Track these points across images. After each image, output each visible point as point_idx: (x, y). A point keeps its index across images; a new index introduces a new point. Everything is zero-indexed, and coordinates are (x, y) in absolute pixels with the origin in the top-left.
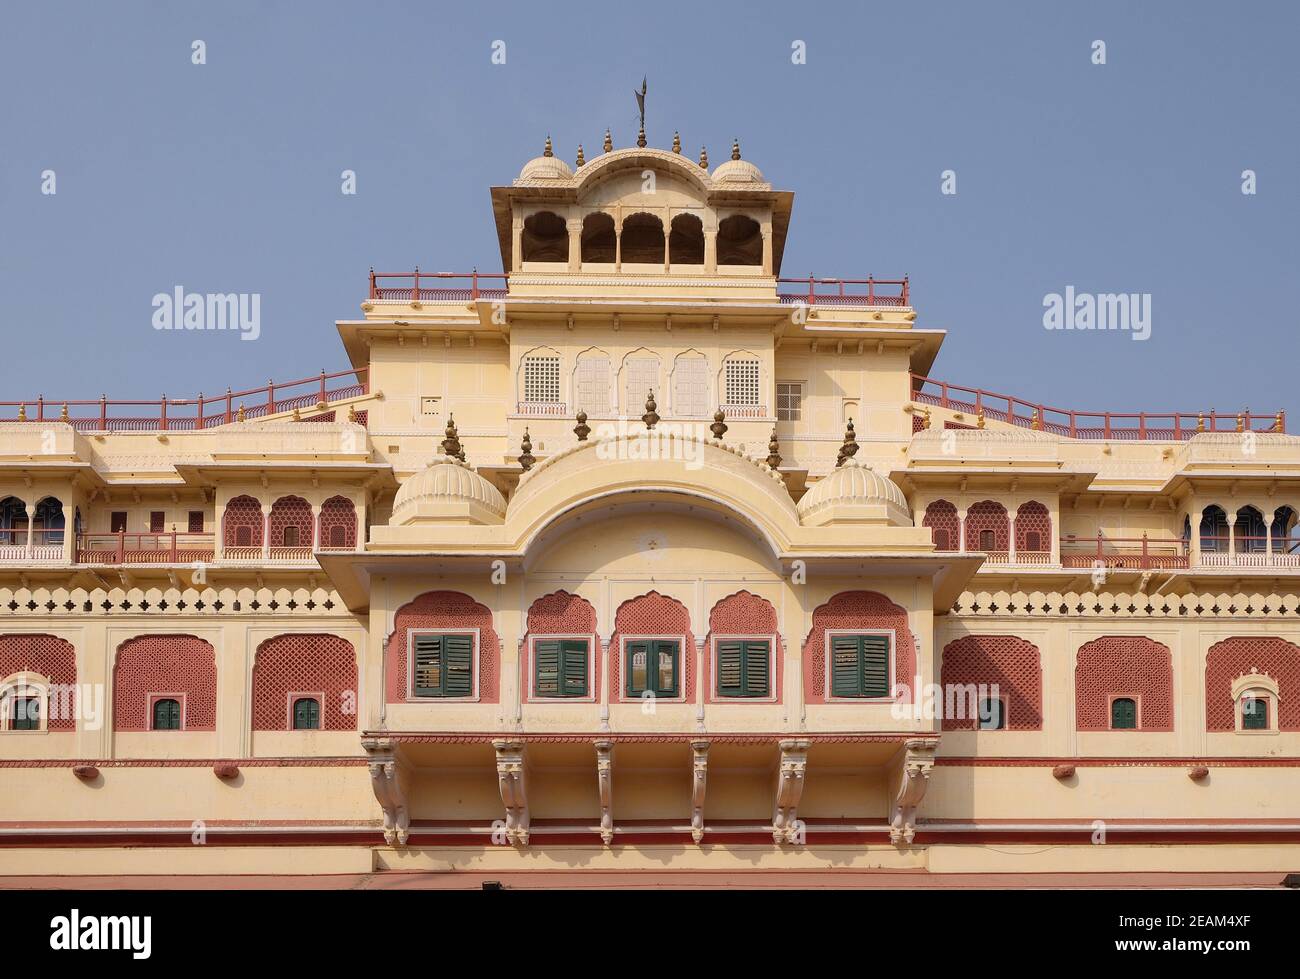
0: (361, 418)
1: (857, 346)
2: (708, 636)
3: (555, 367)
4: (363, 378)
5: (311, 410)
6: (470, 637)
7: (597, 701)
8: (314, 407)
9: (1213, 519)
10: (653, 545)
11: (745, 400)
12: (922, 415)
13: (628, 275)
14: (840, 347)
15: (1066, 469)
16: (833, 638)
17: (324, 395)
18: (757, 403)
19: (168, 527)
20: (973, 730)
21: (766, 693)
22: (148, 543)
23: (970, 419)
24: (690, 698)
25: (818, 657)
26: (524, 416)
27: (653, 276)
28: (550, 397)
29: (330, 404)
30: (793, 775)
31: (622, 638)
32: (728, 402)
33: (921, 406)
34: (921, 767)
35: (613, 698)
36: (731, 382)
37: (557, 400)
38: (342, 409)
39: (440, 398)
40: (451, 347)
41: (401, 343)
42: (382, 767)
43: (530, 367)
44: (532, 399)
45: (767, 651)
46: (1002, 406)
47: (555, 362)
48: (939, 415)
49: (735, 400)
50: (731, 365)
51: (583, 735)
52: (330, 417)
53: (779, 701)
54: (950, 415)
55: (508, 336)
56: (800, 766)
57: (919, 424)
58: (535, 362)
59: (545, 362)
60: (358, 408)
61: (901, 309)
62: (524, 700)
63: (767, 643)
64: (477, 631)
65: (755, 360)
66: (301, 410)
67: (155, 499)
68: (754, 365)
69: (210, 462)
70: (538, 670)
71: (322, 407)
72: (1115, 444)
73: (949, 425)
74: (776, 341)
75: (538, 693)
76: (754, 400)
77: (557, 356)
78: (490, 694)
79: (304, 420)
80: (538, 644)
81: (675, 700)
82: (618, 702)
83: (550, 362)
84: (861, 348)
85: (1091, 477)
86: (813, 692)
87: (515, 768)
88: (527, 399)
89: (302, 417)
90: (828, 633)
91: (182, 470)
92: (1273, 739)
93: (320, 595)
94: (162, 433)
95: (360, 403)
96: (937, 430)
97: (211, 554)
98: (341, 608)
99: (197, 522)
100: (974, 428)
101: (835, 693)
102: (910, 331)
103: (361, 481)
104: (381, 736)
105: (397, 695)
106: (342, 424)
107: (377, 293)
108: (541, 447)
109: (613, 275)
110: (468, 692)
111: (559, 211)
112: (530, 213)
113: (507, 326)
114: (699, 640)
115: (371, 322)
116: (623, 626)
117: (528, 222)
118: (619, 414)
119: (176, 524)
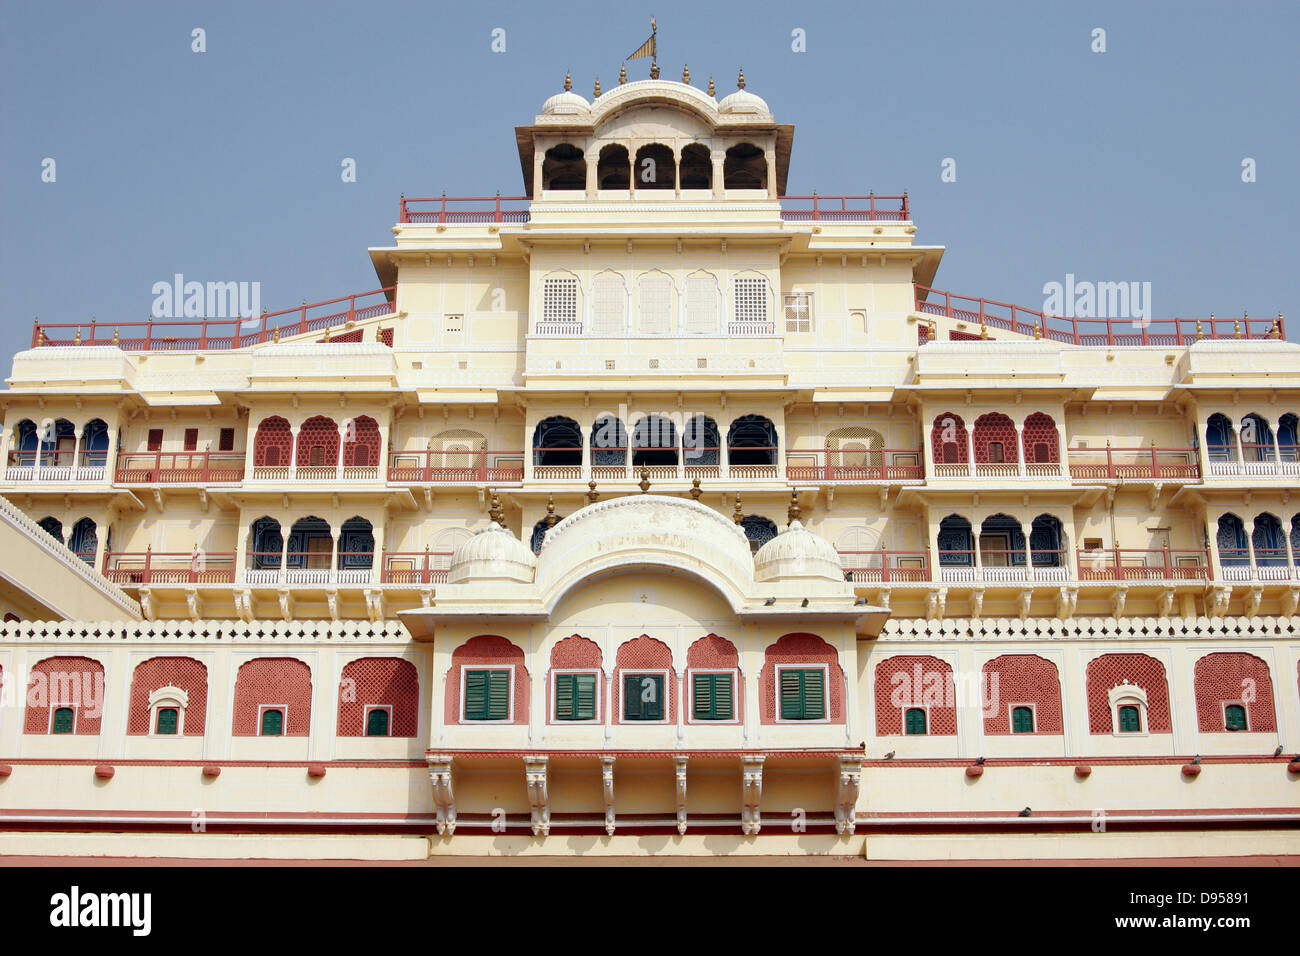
0: (387, 337)
1: (861, 259)
2: (686, 671)
3: (572, 288)
4: (391, 296)
5: (338, 330)
6: (507, 672)
7: (603, 723)
8: (343, 326)
9: (1219, 429)
10: (644, 599)
11: (753, 317)
12: (926, 324)
13: (641, 202)
14: (844, 260)
15: (1068, 383)
16: (782, 672)
17: (354, 314)
18: (765, 319)
19: (201, 448)
20: (902, 734)
21: (730, 716)
22: (182, 463)
23: (973, 328)
24: (674, 720)
25: (770, 686)
26: (542, 336)
27: (664, 202)
28: (567, 317)
29: (357, 323)
30: (753, 783)
31: (622, 672)
32: (737, 319)
33: (925, 317)
34: (851, 776)
35: (615, 722)
36: (739, 300)
37: (574, 320)
38: (370, 327)
39: (462, 315)
40: (474, 266)
41: (428, 264)
42: (440, 776)
43: (549, 288)
44: (550, 319)
45: (731, 682)
46: (1006, 314)
47: (572, 284)
48: (944, 325)
49: (744, 317)
50: (739, 283)
51: (592, 752)
52: (357, 337)
53: (741, 723)
54: (952, 324)
55: (528, 257)
56: (758, 776)
57: (925, 333)
58: (553, 284)
59: (563, 284)
60: (385, 326)
61: (903, 222)
62: (548, 723)
63: (730, 675)
64: (512, 667)
65: (762, 277)
66: (331, 329)
67: (190, 419)
68: (762, 283)
69: (243, 387)
70: (558, 700)
71: (351, 326)
72: (1118, 351)
73: (955, 336)
74: (781, 257)
75: (559, 717)
76: (762, 317)
77: (575, 278)
78: (522, 718)
79: (333, 340)
80: (559, 677)
81: (662, 722)
82: (618, 723)
83: (567, 284)
84: (864, 261)
85: (1094, 389)
86: (767, 717)
87: (542, 778)
88: (545, 319)
89: (332, 335)
90: (777, 667)
91: (218, 393)
92: (1144, 742)
93: (392, 626)
94: (200, 353)
95: (386, 321)
96: (942, 342)
97: (241, 474)
98: (407, 637)
99: (227, 440)
100: (978, 338)
101: (784, 716)
102: (907, 245)
103: (386, 401)
104: (440, 752)
105: (452, 718)
106: (370, 342)
107: (407, 217)
108: (558, 366)
109: (627, 202)
110: (505, 716)
111: (578, 144)
112: (551, 144)
113: (528, 250)
114: (680, 672)
115: (402, 246)
116: (622, 662)
117: (549, 154)
118: (632, 333)
119: (207, 442)
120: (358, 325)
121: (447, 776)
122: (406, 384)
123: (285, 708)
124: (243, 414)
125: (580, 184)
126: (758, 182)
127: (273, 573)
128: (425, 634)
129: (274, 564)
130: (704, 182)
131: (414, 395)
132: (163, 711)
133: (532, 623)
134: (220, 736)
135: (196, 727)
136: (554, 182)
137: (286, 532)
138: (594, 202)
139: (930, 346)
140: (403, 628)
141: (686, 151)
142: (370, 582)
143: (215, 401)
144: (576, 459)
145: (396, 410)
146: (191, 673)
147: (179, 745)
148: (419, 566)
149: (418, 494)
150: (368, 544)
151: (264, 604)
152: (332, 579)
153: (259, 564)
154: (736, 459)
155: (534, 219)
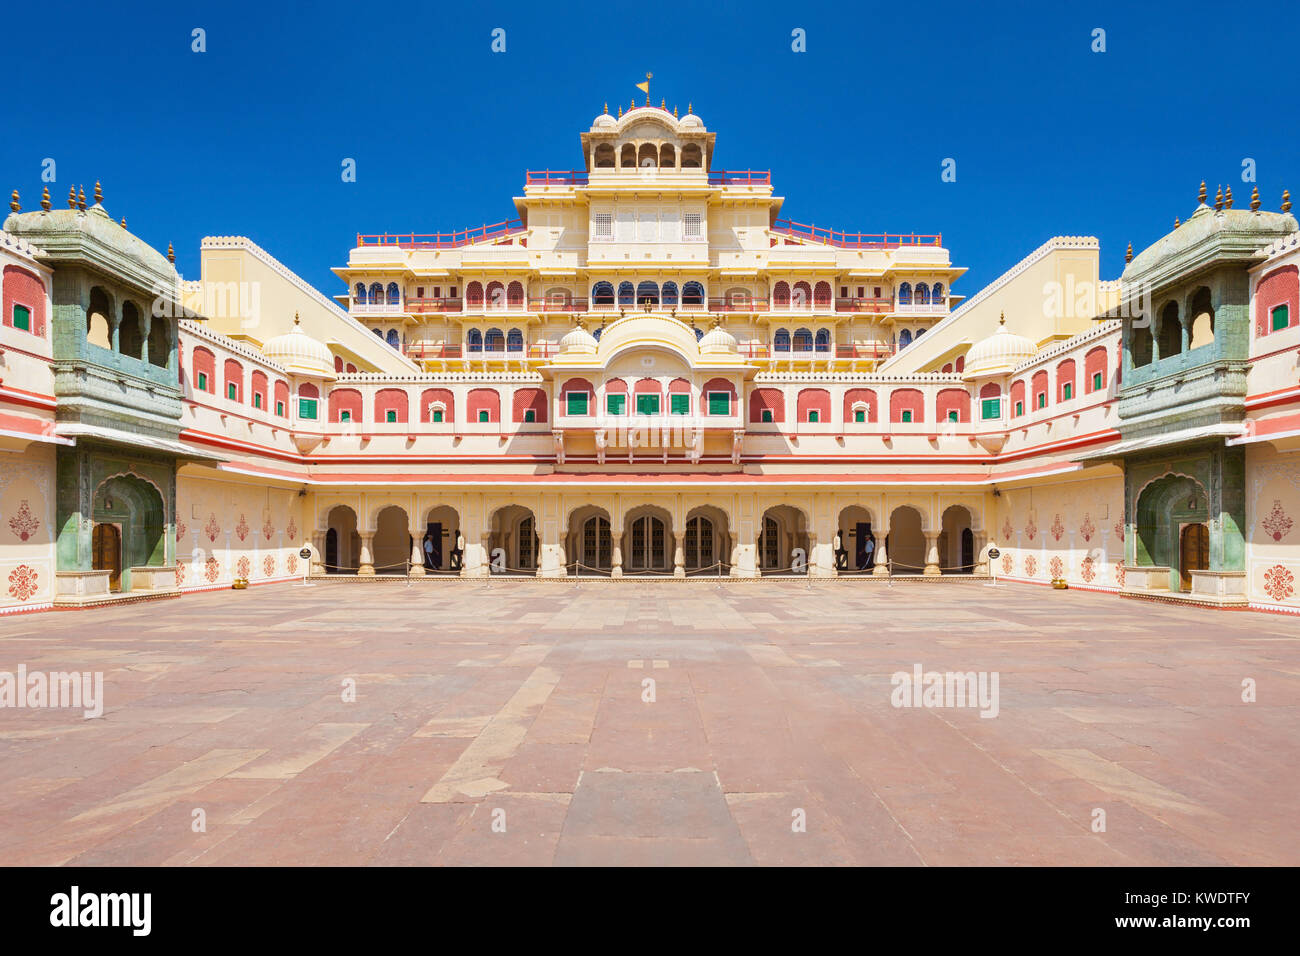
0: (524, 242)
1: (743, 204)
2: (668, 393)
4: (525, 222)
5: (501, 239)
6: (586, 394)
7: (628, 415)
8: (503, 237)
10: (649, 362)
11: (694, 233)
12: (774, 237)
13: (642, 174)
15: (839, 267)
16: (710, 394)
17: (508, 231)
18: (700, 234)
19: (442, 296)
20: (761, 422)
21: (687, 412)
23: (796, 239)
24: (663, 414)
25: (705, 400)
26: (596, 242)
27: (653, 174)
28: (608, 234)
31: (636, 394)
32: (687, 234)
33: (774, 234)
34: (739, 439)
35: (633, 415)
36: (687, 225)
37: (611, 235)
38: (516, 237)
39: (559, 232)
40: (563, 208)
41: (542, 207)
42: (558, 439)
43: (599, 219)
44: (599, 235)
45: (688, 398)
47: (610, 217)
48: (781, 237)
49: (690, 233)
50: (688, 217)
52: (510, 242)
54: (788, 237)
55: (589, 203)
57: (773, 242)
58: (601, 216)
59: (606, 217)
60: (523, 237)
61: (766, 186)
62: (605, 416)
63: (688, 396)
64: (589, 392)
65: (698, 213)
66: (498, 238)
67: (436, 283)
68: (698, 215)
69: (459, 267)
70: (609, 405)
71: (507, 237)
73: (787, 242)
74: (708, 204)
75: (609, 413)
76: (698, 233)
77: (611, 214)
79: (499, 244)
80: (609, 396)
81: (658, 415)
84: (745, 205)
85: (850, 270)
86: (703, 413)
88: (597, 234)
89: (498, 241)
90: (708, 392)
91: (448, 270)
92: (866, 426)
93: (535, 374)
94: (438, 250)
95: (523, 234)
96: (781, 246)
97: (461, 309)
98: (541, 379)
99: (454, 292)
100: (798, 244)
101: (711, 413)
102: (769, 197)
103: (525, 274)
104: (558, 429)
105: (562, 414)
106: (516, 246)
107: (531, 182)
108: (603, 256)
109: (636, 174)
110: (586, 413)
111: (611, 143)
112: (598, 144)
113: (588, 199)
114: (665, 394)
115: (528, 197)
116: (636, 390)
117: (597, 148)
118: (637, 241)
119: (445, 293)
120: (510, 237)
121: (561, 439)
122: (534, 265)
123: (489, 410)
124: (460, 280)
125: (612, 165)
126: (697, 164)
127: (479, 353)
128: (549, 378)
129: (479, 349)
130: (671, 164)
131: (538, 271)
132: (436, 412)
133: (597, 372)
134: (461, 423)
135: (451, 419)
136: (599, 164)
137: (483, 335)
138: (619, 174)
139: (774, 248)
140: (539, 375)
141: (663, 147)
142: (521, 357)
143: (447, 274)
144: (611, 301)
145: (530, 278)
146: (447, 395)
147: (444, 427)
148: (543, 350)
149: (541, 317)
150: (520, 341)
151: (475, 366)
152: (506, 356)
153: (472, 349)
154: (685, 301)
155: (591, 183)
